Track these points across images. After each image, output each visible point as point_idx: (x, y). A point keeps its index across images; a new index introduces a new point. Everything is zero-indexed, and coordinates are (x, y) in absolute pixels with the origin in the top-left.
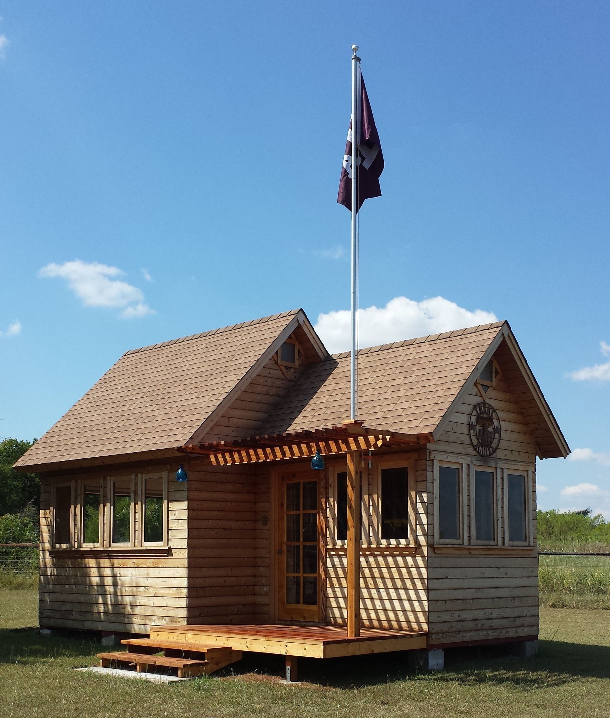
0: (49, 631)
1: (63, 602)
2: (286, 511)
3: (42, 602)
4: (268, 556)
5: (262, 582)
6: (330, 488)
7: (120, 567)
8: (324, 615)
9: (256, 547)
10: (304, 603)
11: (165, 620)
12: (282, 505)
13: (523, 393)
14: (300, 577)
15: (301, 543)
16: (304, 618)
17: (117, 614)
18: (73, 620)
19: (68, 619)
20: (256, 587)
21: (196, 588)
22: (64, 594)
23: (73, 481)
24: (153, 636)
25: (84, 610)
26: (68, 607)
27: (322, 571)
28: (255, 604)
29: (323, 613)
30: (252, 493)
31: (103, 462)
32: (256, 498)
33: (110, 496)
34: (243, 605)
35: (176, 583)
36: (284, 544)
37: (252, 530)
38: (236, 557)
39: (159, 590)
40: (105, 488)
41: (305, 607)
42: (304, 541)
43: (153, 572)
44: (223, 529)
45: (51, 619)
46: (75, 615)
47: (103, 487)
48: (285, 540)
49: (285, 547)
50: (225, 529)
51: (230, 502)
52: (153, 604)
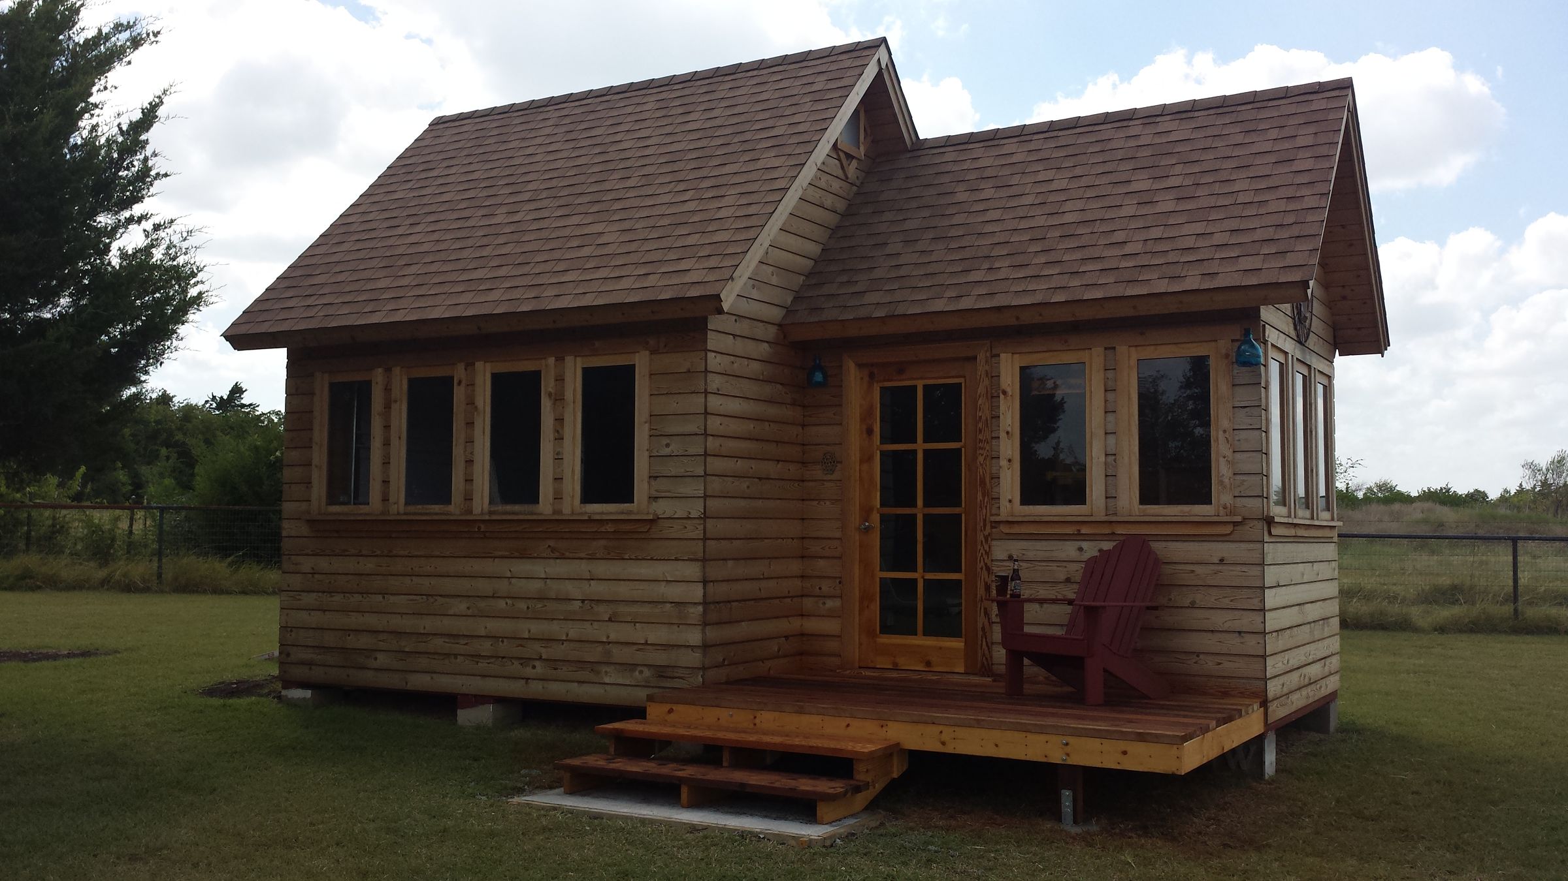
0: (308, 694)
1: (348, 631)
2: (878, 443)
3: (289, 629)
4: (838, 534)
5: (820, 588)
6: (1002, 396)
7: (512, 556)
8: (987, 659)
9: (805, 517)
10: (926, 633)
11: (641, 672)
12: (870, 432)
13: (1343, 226)
14: (916, 579)
15: (920, 510)
16: (928, 664)
17: (503, 658)
18: (376, 670)
19: (363, 668)
20: (805, 600)
21: (717, 605)
22: (350, 613)
23: (380, 370)
24: (654, 711)
25: (407, 650)
26: (364, 641)
27: (982, 568)
28: (802, 635)
29: (984, 655)
30: (799, 406)
31: (479, 328)
32: (804, 416)
33: (484, 402)
34: (785, 637)
35: (675, 592)
36: (875, 512)
37: (799, 481)
38: (777, 538)
39: (622, 609)
40: (472, 385)
41: (931, 642)
42: (925, 505)
43: (602, 568)
44: (757, 478)
45: (313, 667)
46: (382, 659)
47: (463, 384)
48: (877, 503)
49: (876, 518)
50: (760, 479)
51: (768, 421)
52: (608, 637)
